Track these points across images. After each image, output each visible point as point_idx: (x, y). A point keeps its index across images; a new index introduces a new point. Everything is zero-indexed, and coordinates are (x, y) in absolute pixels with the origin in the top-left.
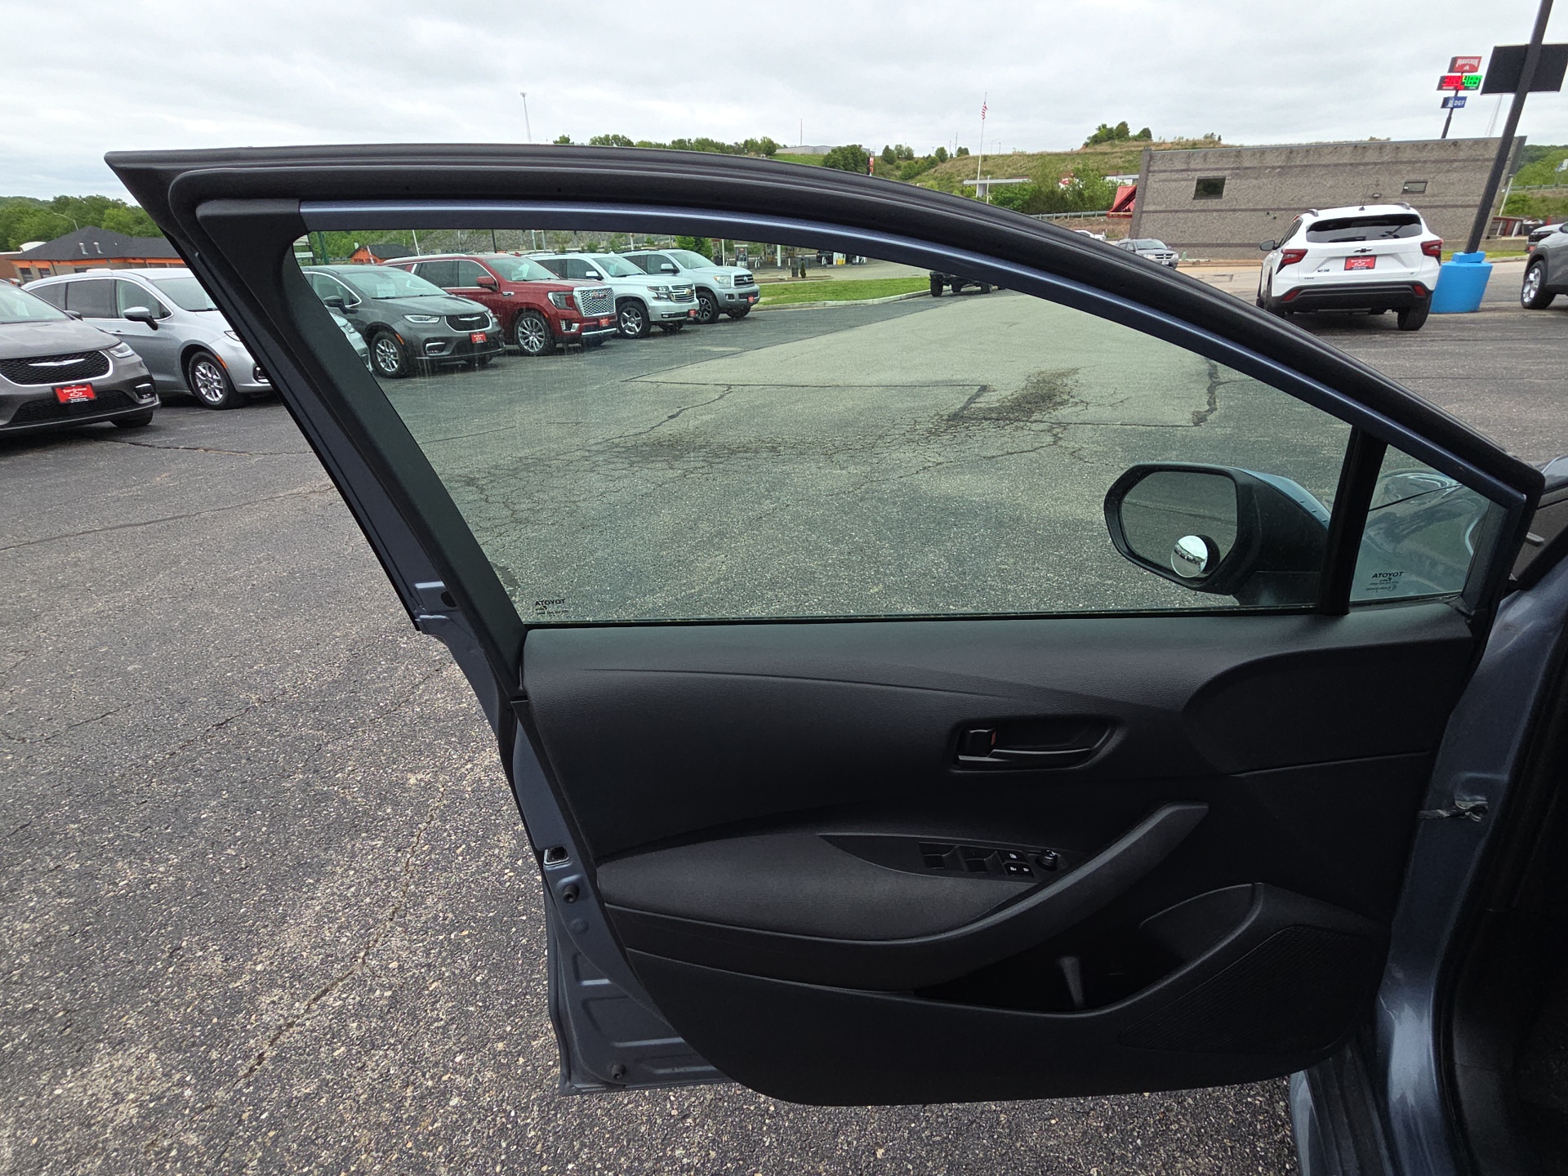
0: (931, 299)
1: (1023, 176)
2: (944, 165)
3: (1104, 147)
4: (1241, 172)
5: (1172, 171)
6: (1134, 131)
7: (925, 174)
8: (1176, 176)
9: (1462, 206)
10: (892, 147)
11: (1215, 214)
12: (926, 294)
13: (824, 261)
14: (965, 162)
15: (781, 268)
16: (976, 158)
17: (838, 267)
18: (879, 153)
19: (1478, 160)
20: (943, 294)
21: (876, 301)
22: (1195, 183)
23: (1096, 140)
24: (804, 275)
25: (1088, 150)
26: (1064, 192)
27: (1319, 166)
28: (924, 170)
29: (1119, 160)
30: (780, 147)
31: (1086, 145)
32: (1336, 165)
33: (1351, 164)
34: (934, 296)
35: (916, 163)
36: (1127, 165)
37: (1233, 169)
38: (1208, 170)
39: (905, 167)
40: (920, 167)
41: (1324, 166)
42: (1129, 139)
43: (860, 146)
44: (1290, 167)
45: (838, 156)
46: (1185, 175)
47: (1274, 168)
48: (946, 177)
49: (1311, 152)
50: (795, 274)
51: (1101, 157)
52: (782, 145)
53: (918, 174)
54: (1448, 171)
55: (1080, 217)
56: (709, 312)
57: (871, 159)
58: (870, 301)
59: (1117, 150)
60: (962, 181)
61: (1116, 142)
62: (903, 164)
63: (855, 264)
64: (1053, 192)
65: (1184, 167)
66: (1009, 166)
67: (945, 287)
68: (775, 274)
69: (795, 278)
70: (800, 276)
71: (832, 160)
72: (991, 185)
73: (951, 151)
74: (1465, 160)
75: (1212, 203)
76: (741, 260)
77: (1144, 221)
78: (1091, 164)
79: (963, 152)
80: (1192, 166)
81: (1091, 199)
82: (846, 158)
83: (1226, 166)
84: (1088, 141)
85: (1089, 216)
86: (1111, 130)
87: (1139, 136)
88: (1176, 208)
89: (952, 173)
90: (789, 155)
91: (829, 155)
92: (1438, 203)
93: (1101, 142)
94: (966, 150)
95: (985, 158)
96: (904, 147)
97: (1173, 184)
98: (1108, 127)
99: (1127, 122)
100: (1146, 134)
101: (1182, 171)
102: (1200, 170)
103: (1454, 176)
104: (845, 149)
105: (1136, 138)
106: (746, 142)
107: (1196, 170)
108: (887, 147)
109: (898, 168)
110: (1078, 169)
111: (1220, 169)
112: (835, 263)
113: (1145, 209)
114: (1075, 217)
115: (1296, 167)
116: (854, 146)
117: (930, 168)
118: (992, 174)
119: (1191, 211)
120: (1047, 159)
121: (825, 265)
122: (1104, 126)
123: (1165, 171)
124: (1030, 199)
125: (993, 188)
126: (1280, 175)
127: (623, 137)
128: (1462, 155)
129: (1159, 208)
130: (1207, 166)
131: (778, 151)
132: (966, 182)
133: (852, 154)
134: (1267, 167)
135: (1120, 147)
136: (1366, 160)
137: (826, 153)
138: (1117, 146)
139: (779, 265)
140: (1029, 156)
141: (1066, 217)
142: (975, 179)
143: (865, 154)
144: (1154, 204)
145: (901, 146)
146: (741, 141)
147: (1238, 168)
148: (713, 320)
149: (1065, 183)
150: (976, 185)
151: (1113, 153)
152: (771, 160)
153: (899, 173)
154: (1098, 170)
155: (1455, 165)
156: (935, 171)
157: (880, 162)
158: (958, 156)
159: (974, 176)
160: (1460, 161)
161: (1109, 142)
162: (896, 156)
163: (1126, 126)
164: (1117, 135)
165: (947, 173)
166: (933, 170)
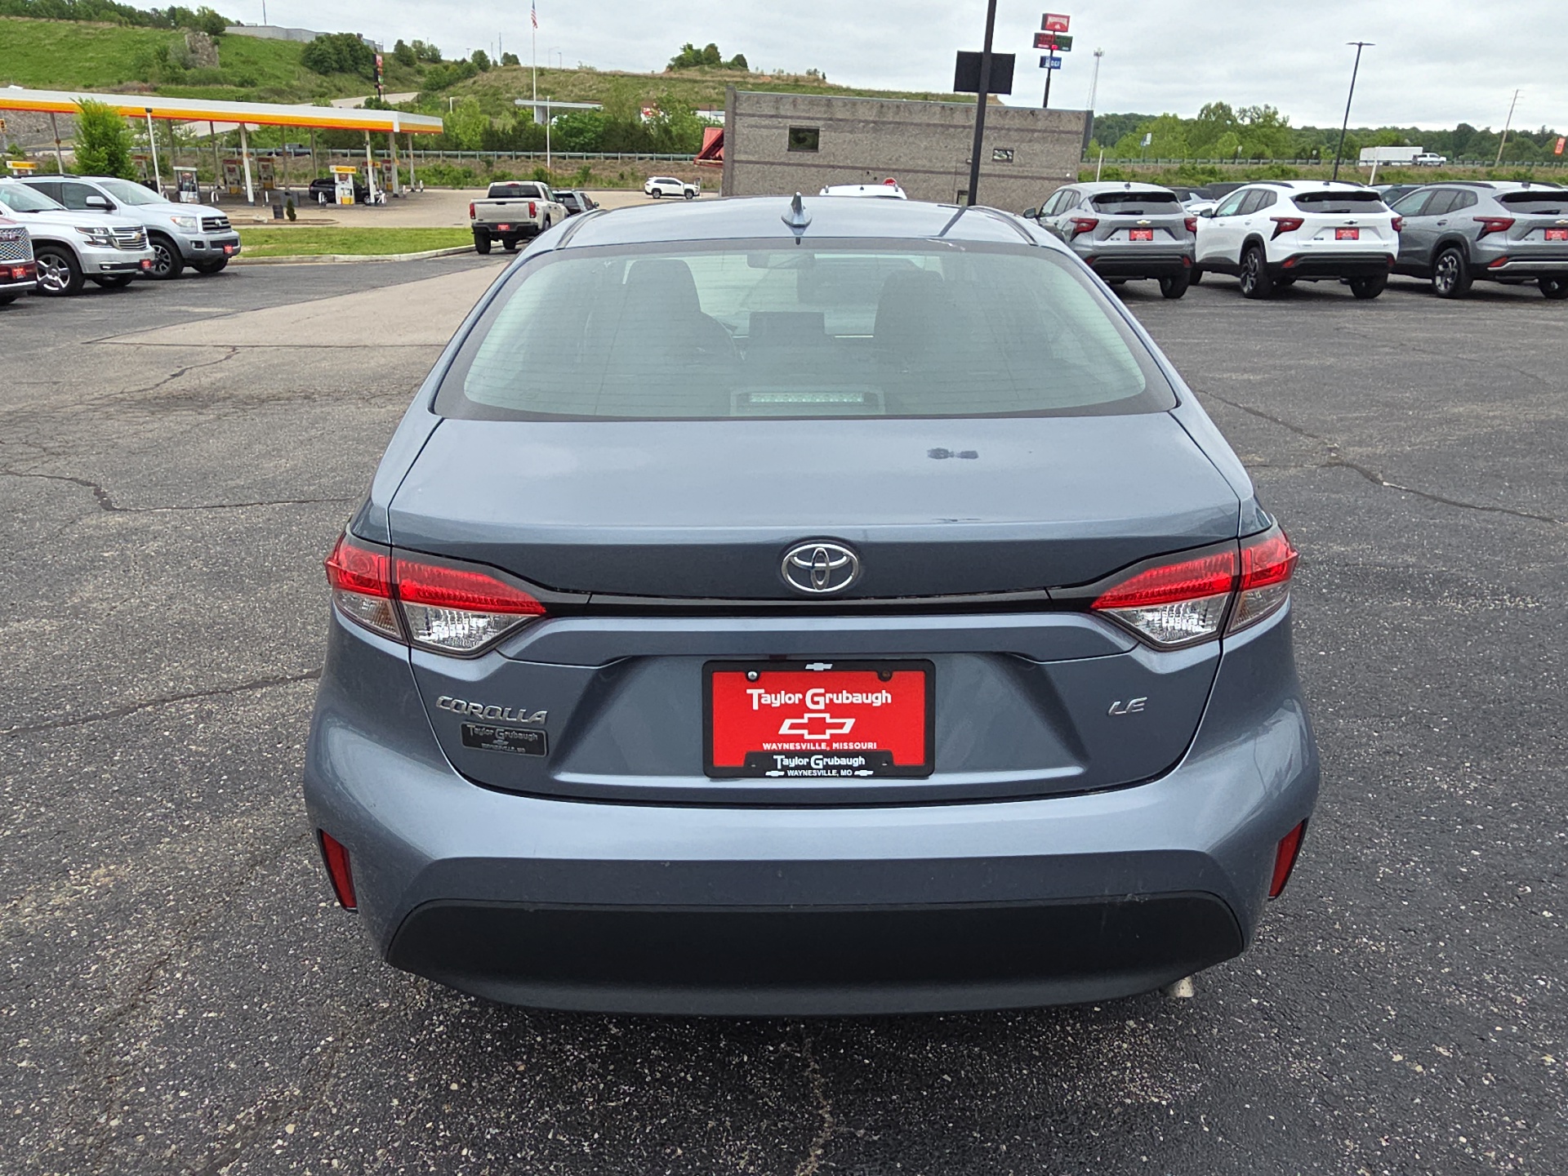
0: (476, 256)
1: (594, 101)
2: (486, 76)
3: (692, 73)
4: (835, 123)
5: (760, 116)
6: (726, 57)
7: (460, 85)
8: (767, 122)
9: (1047, 179)
10: (408, 43)
11: (814, 170)
12: (470, 251)
13: (321, 198)
14: (515, 74)
15: (254, 204)
16: (529, 70)
17: (342, 207)
18: (389, 49)
19: (1055, 132)
20: (492, 250)
21: (404, 257)
22: (788, 132)
23: (681, 63)
24: (293, 218)
25: (673, 75)
26: (646, 127)
27: (912, 124)
28: (459, 79)
29: (712, 91)
30: (231, 24)
31: (670, 68)
32: (928, 125)
33: (942, 125)
34: (481, 253)
35: (446, 68)
36: (721, 97)
37: (825, 119)
38: (799, 118)
39: (431, 72)
40: (451, 74)
41: (916, 125)
42: (723, 66)
43: (360, 36)
44: (884, 123)
45: (325, 47)
46: (775, 121)
47: (867, 122)
48: (491, 91)
49: (902, 109)
50: (278, 214)
51: (689, 85)
52: (233, 20)
53: (450, 84)
54: (1030, 141)
55: (669, 159)
56: (167, 264)
57: (379, 58)
58: (396, 257)
59: (708, 78)
60: (513, 99)
61: (706, 68)
62: (428, 67)
63: (370, 204)
64: (632, 125)
65: (773, 112)
66: (574, 85)
67: (493, 243)
68: (245, 213)
69: (279, 221)
70: (286, 217)
71: (318, 52)
72: (553, 110)
73: (494, 56)
74: (1045, 131)
75: (808, 157)
76: (188, 189)
77: (736, 172)
78: (679, 92)
79: (511, 60)
80: (783, 113)
81: (681, 138)
82: (339, 52)
83: (818, 116)
84: (673, 63)
85: (681, 159)
86: (698, 51)
87: (732, 63)
88: (771, 160)
89: (499, 88)
90: (247, 37)
91: (312, 43)
92: (1026, 174)
93: (688, 66)
94: (515, 57)
95: (542, 72)
96: (427, 44)
97: (765, 132)
98: (695, 48)
99: (717, 44)
100: (740, 62)
101: (772, 116)
102: (791, 117)
103: (1037, 147)
104: (337, 37)
105: (729, 66)
106: (172, 9)
107: (786, 117)
108: (400, 42)
109: (420, 72)
110: (660, 99)
111: (812, 119)
112: (338, 202)
113: (736, 157)
114: (664, 159)
115: (890, 123)
116: (350, 36)
117: (466, 78)
118: (553, 93)
119: (789, 165)
120: (622, 81)
121: (323, 205)
122: (690, 47)
123: (753, 116)
124: (605, 132)
125: (555, 114)
126: (875, 130)
128: (1040, 125)
129: (751, 158)
130: (798, 114)
131: (228, 30)
132: (518, 102)
133: (348, 45)
134: (860, 121)
135: (710, 75)
136: (955, 122)
137: (307, 41)
138: (707, 73)
139: (251, 199)
140: (599, 75)
141: (652, 159)
142: (530, 98)
143: (367, 48)
144: (746, 152)
145: (421, 43)
146: (164, 7)
147: (831, 119)
148: (175, 275)
149: (647, 114)
150: (532, 107)
151: (703, 82)
152: (217, 43)
153: (422, 80)
154: (686, 102)
155: (1036, 134)
156: (475, 83)
157: (392, 62)
158: (505, 65)
159: (528, 94)
160: (1039, 131)
161: (698, 67)
162: (415, 56)
163: (716, 49)
164: (707, 59)
165: (491, 86)
166: (472, 80)
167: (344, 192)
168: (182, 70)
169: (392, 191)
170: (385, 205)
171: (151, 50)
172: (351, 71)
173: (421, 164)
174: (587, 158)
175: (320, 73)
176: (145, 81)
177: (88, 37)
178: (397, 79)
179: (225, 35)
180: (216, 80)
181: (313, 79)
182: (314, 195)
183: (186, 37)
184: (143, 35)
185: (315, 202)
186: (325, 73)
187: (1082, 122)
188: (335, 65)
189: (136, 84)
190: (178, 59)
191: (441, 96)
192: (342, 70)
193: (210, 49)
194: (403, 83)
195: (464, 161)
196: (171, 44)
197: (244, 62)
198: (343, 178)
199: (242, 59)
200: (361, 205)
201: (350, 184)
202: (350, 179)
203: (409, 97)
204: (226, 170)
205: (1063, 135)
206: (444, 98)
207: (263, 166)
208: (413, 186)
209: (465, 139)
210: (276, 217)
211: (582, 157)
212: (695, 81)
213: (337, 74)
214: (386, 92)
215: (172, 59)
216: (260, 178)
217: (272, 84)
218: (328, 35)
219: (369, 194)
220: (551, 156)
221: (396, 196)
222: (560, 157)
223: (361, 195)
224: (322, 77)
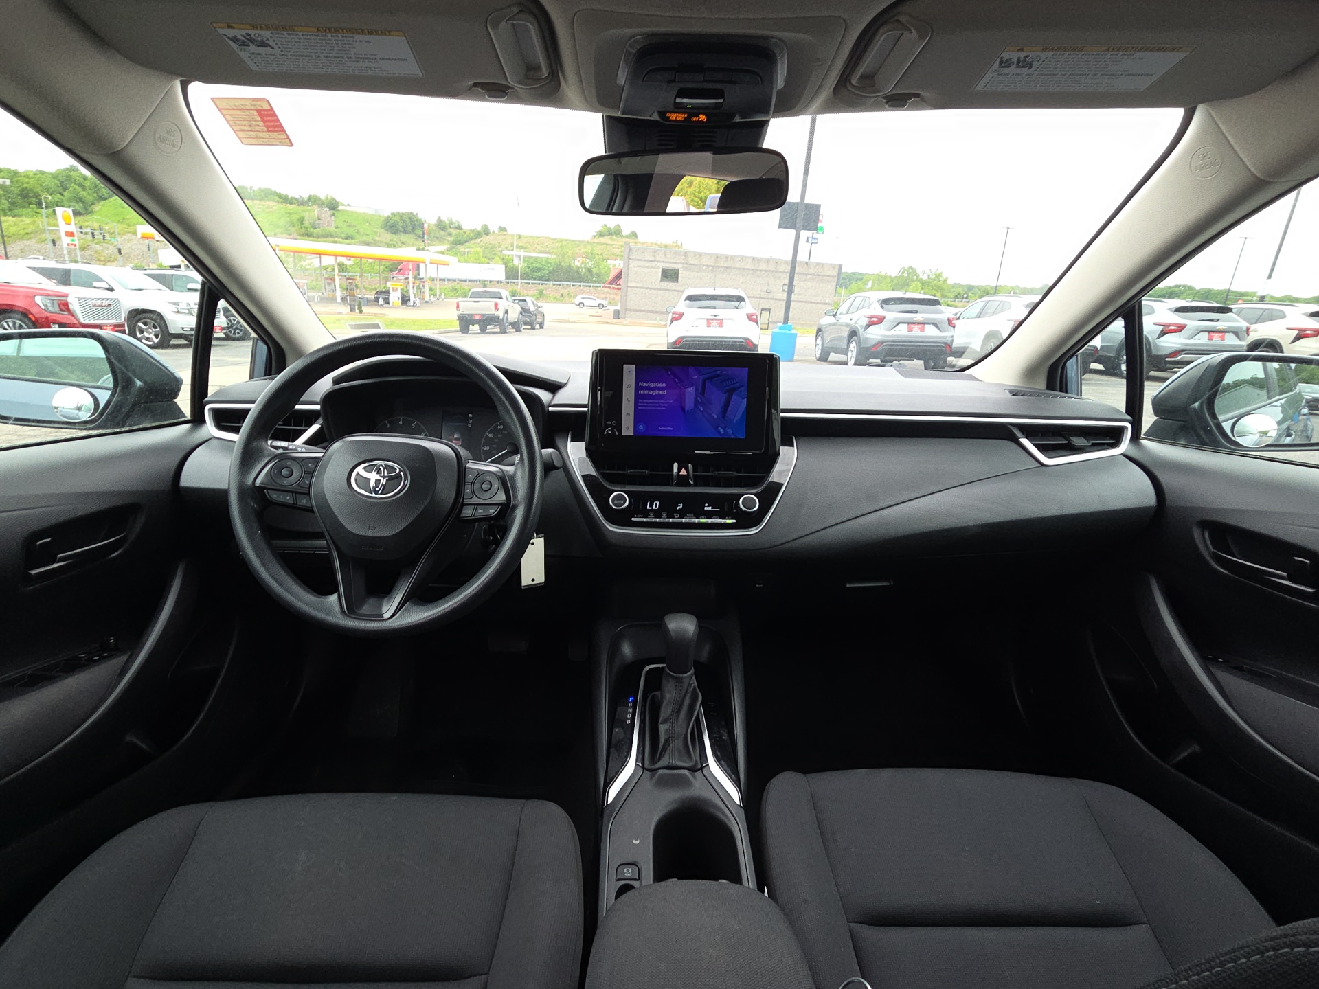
1: (550, 253)
2: (488, 237)
3: (606, 240)
4: (688, 266)
5: (645, 260)
6: (627, 230)
7: (473, 242)
8: (647, 264)
9: (815, 303)
10: (444, 219)
11: (675, 293)
13: (381, 301)
14: (504, 237)
15: (340, 303)
16: (513, 235)
17: (393, 307)
18: (434, 221)
19: (820, 275)
20: (471, 331)
22: (660, 270)
23: (601, 233)
24: (361, 312)
25: (595, 240)
26: (578, 268)
27: (734, 268)
28: (472, 239)
29: (617, 250)
30: (342, 205)
31: (594, 237)
32: (744, 269)
33: (752, 269)
35: (465, 233)
36: (622, 253)
37: (683, 264)
38: (667, 262)
39: (456, 235)
40: (468, 236)
41: (737, 268)
42: (622, 236)
43: (417, 214)
44: (718, 267)
45: (397, 219)
46: (653, 264)
47: (708, 266)
48: (490, 246)
49: (729, 259)
50: (352, 309)
51: (604, 246)
52: (344, 203)
53: (466, 241)
54: (805, 280)
55: (590, 286)
57: (426, 225)
59: (615, 243)
60: (501, 251)
61: (614, 237)
62: (454, 232)
63: (410, 306)
64: (570, 267)
65: (652, 259)
66: (538, 244)
67: (472, 327)
68: (334, 308)
69: (352, 313)
70: (357, 311)
71: (392, 222)
72: (524, 257)
73: (493, 227)
74: (814, 275)
75: (671, 285)
77: (629, 293)
78: (598, 250)
79: (503, 230)
80: (658, 259)
81: (598, 275)
82: (404, 222)
83: (679, 261)
84: (595, 234)
85: (597, 287)
86: (610, 228)
87: (630, 235)
88: (650, 286)
89: (495, 245)
90: (352, 212)
91: (388, 217)
92: (802, 300)
93: (603, 236)
94: (505, 228)
95: (520, 236)
96: (455, 220)
97: (646, 270)
98: (608, 226)
99: (620, 225)
101: (651, 261)
102: (663, 262)
103: (809, 284)
104: (403, 214)
106: (310, 196)
107: (659, 262)
108: (440, 218)
109: (450, 234)
110: (588, 253)
111: (675, 263)
112: (391, 303)
113: (629, 284)
114: (587, 286)
115: (723, 267)
116: (411, 214)
117: (476, 238)
118: (526, 248)
119: (660, 289)
120: (564, 243)
121: (382, 305)
122: (605, 225)
123: (640, 260)
124: (554, 270)
125: (525, 259)
126: (712, 271)
128: (811, 271)
129: (638, 285)
130: (667, 260)
131: (340, 208)
132: (505, 252)
133: (410, 218)
134: (704, 266)
135: (616, 241)
136: (761, 268)
137: (386, 215)
138: (615, 240)
139: (339, 300)
140: (552, 239)
141: (580, 286)
142: (512, 250)
143: (420, 220)
144: (635, 281)
145: (452, 219)
146: (306, 195)
147: (686, 264)
149: (579, 261)
150: (513, 256)
151: (612, 245)
152: (333, 215)
153: (451, 239)
154: (601, 255)
155: (809, 277)
156: (481, 241)
157: (434, 228)
158: (499, 232)
159: (512, 248)
160: (811, 275)
161: (610, 237)
162: (448, 226)
163: (620, 227)
164: (615, 233)
165: (490, 244)
166: (479, 240)
167: (395, 298)
168: (312, 230)
169: (424, 299)
170: (419, 307)
171: (295, 217)
172: (410, 233)
173: (445, 285)
174: (542, 284)
175: (393, 233)
176: (290, 235)
177: (259, 210)
178: (436, 238)
179: (339, 210)
180: (331, 236)
181: (388, 237)
182: (377, 300)
183: (316, 211)
184: (290, 209)
185: (376, 303)
186: (395, 233)
187: (837, 270)
188: (401, 229)
189: (284, 235)
190: (310, 224)
191: (461, 248)
192: (405, 232)
193: (329, 218)
194: (440, 240)
195: (470, 283)
196: (306, 215)
197: (349, 226)
198: (395, 290)
199: (348, 224)
200: (405, 306)
201: (398, 294)
202: (399, 291)
203: (443, 248)
204: (326, 284)
205: (824, 278)
206: (463, 249)
207: (350, 283)
208: (438, 297)
210: (351, 311)
211: (539, 284)
212: (607, 245)
213: (402, 234)
214: (429, 245)
215: (306, 223)
216: (347, 289)
217: (364, 238)
218: (398, 213)
219: (409, 300)
220: (521, 283)
221: (427, 302)
222: (526, 283)
223: (405, 300)
224: (394, 235)
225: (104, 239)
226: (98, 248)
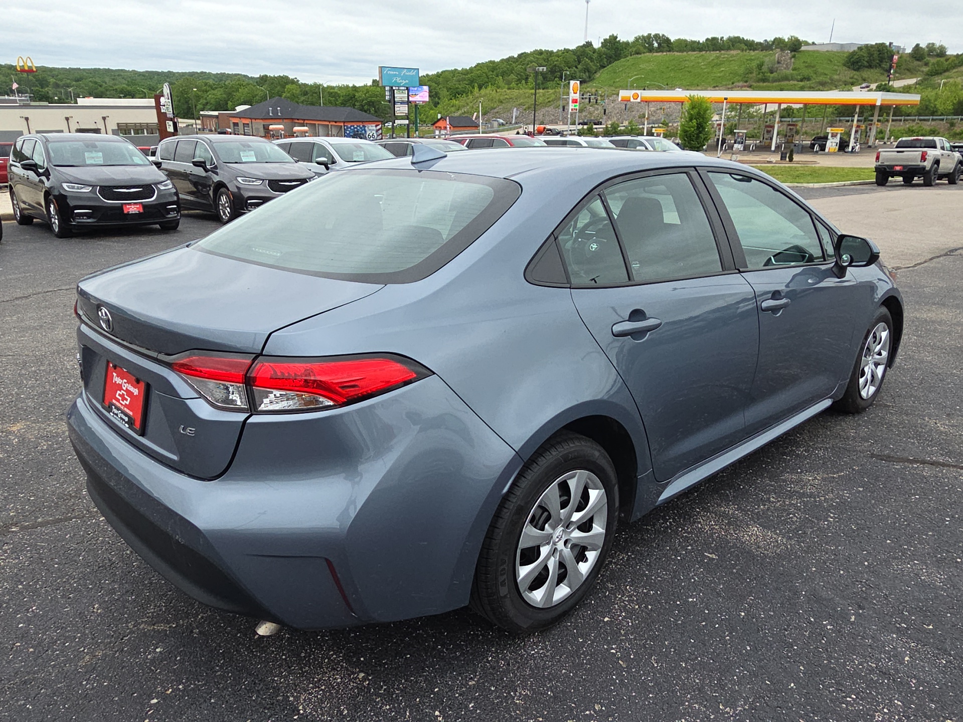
7: (954, 71)
10: (923, 45)
12: (872, 183)
13: (816, 148)
15: (774, 151)
17: (829, 154)
18: (909, 50)
20: (888, 183)
24: (791, 159)
28: (954, 67)
30: (807, 43)
35: (947, 60)
39: (933, 64)
40: (950, 64)
43: (890, 43)
45: (863, 52)
50: (783, 158)
52: (810, 42)
53: (946, 70)
57: (896, 57)
62: (933, 60)
63: (847, 152)
67: (891, 178)
68: (766, 156)
69: (783, 162)
70: (787, 159)
71: (855, 57)
76: (739, 143)
96: (938, 44)
104: (872, 46)
106: (775, 39)
108: (917, 45)
109: (926, 64)
112: (827, 150)
116: (884, 43)
121: (816, 152)
127: (663, 35)
131: (803, 48)
137: (851, 50)
139: (773, 148)
143: (892, 51)
145: (933, 44)
146: (770, 38)
152: (794, 57)
153: (926, 69)
157: (908, 59)
162: (926, 54)
167: (832, 144)
168: (769, 74)
169: (868, 143)
170: (858, 153)
171: (754, 64)
172: (876, 67)
173: (900, 126)
175: (855, 70)
176: (746, 82)
177: (725, 59)
178: (908, 70)
179: (800, 52)
180: (786, 78)
181: (849, 74)
182: (812, 146)
183: (777, 54)
184: (753, 56)
185: (812, 150)
186: (858, 70)
188: (866, 64)
189: (741, 84)
190: (769, 68)
192: (870, 67)
193: (789, 61)
194: (911, 72)
195: (933, 123)
196: (767, 59)
197: (806, 67)
198: (834, 136)
199: (807, 65)
200: (841, 153)
201: (837, 140)
202: (839, 136)
204: (765, 132)
207: (790, 129)
208: (886, 140)
209: (941, 108)
210: (781, 159)
213: (866, 69)
215: (765, 68)
216: (786, 136)
217: (821, 78)
219: (848, 146)
221: (870, 147)
223: (843, 146)
224: (855, 72)
225: (596, 102)
226: (592, 109)
